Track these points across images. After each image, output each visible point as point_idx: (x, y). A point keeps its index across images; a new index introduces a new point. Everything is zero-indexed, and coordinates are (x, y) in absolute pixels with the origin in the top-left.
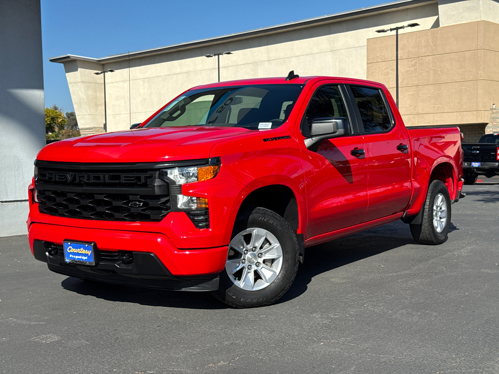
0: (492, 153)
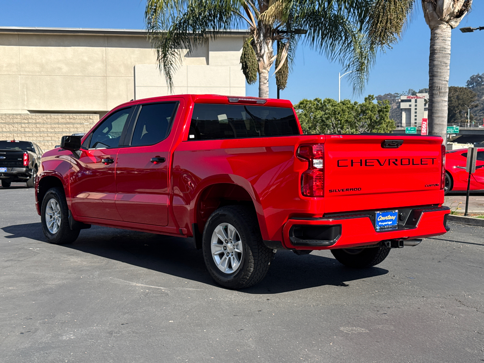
0: (19, 159)
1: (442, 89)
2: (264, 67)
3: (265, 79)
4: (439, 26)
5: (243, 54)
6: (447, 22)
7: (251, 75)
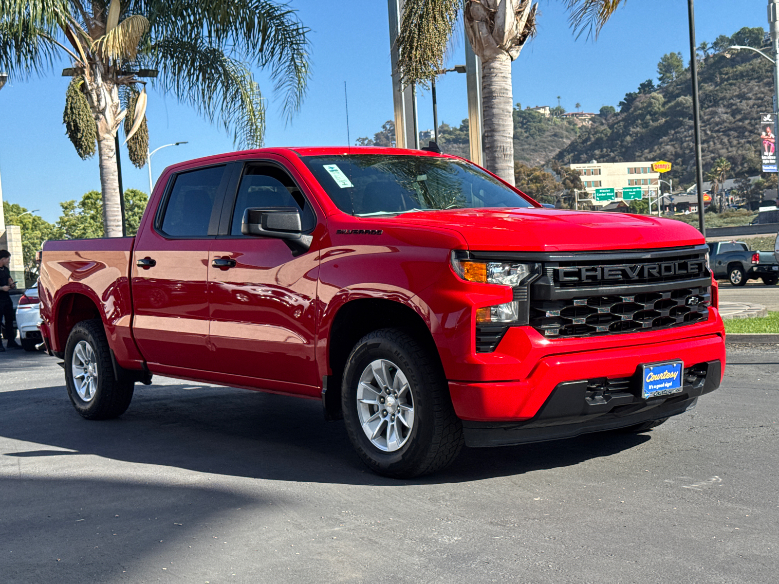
1: (508, 150)
2: (107, 129)
3: (110, 149)
4: (497, 56)
5: (69, 107)
6: (507, 51)
7: (86, 144)
